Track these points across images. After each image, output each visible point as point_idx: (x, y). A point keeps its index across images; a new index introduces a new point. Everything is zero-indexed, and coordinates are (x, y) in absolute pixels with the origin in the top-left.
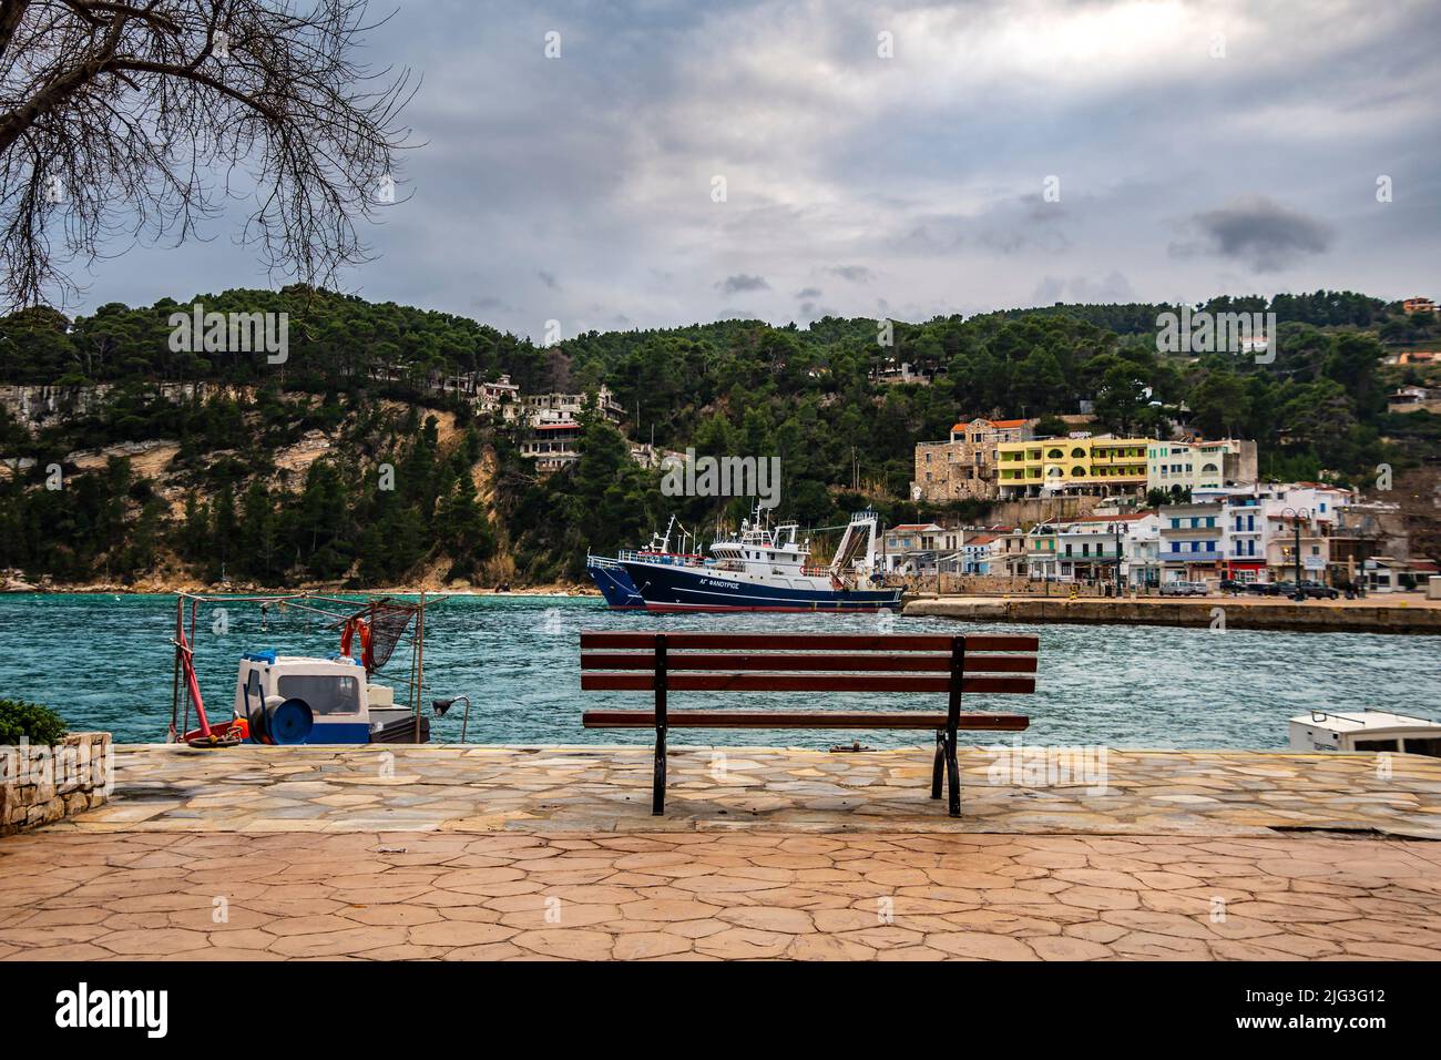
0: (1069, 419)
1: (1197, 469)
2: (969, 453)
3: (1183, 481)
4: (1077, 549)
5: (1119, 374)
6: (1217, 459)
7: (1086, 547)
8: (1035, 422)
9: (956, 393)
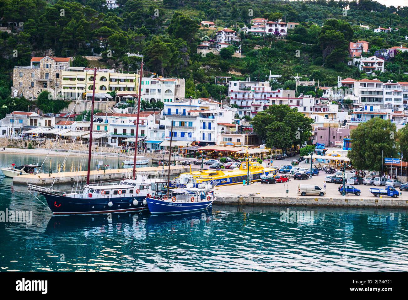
0: (89, 58)
1: (163, 92)
2: (42, 74)
3: (156, 96)
4: (120, 131)
5: (115, 38)
6: (172, 88)
7: (125, 131)
8: (72, 59)
9: (30, 40)
